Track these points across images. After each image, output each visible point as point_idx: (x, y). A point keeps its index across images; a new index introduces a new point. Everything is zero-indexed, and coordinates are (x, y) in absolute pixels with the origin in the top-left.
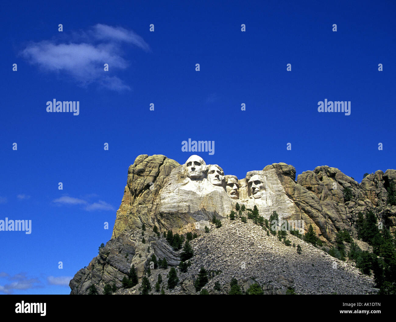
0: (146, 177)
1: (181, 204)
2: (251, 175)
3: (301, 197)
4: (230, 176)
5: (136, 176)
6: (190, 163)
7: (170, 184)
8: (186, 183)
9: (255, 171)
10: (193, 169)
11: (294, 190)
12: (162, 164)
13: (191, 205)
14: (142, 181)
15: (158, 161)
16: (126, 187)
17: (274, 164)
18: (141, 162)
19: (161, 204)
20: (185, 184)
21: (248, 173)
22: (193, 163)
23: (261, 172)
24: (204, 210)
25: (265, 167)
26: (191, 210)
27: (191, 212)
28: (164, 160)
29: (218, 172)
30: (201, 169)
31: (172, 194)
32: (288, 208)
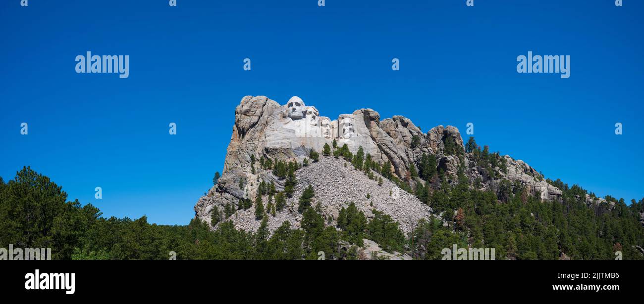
0: (251, 117)
1: (284, 141)
2: (343, 118)
3: (383, 141)
4: (325, 117)
5: (243, 115)
6: (291, 105)
7: (273, 123)
8: (288, 123)
9: (346, 114)
10: (294, 110)
11: (378, 134)
12: (264, 105)
13: (292, 142)
14: (249, 120)
15: (262, 102)
16: (235, 126)
17: (363, 109)
18: (247, 103)
19: (266, 141)
20: (286, 124)
21: (340, 116)
22: (294, 104)
23: (351, 115)
24: (303, 147)
25: (355, 111)
26: (293, 146)
27: (293, 148)
28: (267, 101)
29: (314, 113)
30: (301, 110)
31: (276, 132)
32: (371, 149)
